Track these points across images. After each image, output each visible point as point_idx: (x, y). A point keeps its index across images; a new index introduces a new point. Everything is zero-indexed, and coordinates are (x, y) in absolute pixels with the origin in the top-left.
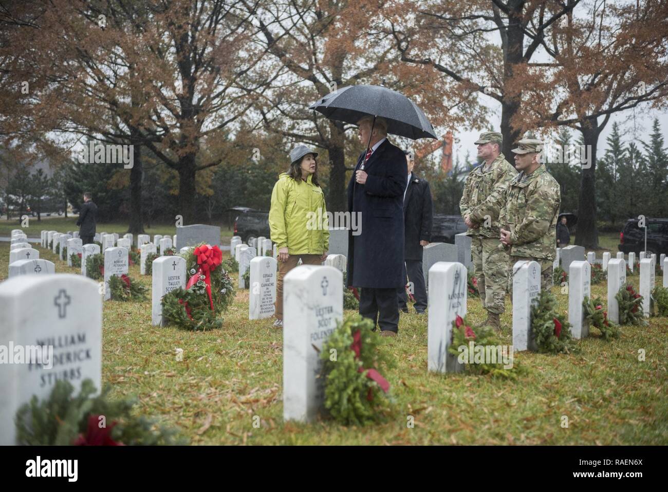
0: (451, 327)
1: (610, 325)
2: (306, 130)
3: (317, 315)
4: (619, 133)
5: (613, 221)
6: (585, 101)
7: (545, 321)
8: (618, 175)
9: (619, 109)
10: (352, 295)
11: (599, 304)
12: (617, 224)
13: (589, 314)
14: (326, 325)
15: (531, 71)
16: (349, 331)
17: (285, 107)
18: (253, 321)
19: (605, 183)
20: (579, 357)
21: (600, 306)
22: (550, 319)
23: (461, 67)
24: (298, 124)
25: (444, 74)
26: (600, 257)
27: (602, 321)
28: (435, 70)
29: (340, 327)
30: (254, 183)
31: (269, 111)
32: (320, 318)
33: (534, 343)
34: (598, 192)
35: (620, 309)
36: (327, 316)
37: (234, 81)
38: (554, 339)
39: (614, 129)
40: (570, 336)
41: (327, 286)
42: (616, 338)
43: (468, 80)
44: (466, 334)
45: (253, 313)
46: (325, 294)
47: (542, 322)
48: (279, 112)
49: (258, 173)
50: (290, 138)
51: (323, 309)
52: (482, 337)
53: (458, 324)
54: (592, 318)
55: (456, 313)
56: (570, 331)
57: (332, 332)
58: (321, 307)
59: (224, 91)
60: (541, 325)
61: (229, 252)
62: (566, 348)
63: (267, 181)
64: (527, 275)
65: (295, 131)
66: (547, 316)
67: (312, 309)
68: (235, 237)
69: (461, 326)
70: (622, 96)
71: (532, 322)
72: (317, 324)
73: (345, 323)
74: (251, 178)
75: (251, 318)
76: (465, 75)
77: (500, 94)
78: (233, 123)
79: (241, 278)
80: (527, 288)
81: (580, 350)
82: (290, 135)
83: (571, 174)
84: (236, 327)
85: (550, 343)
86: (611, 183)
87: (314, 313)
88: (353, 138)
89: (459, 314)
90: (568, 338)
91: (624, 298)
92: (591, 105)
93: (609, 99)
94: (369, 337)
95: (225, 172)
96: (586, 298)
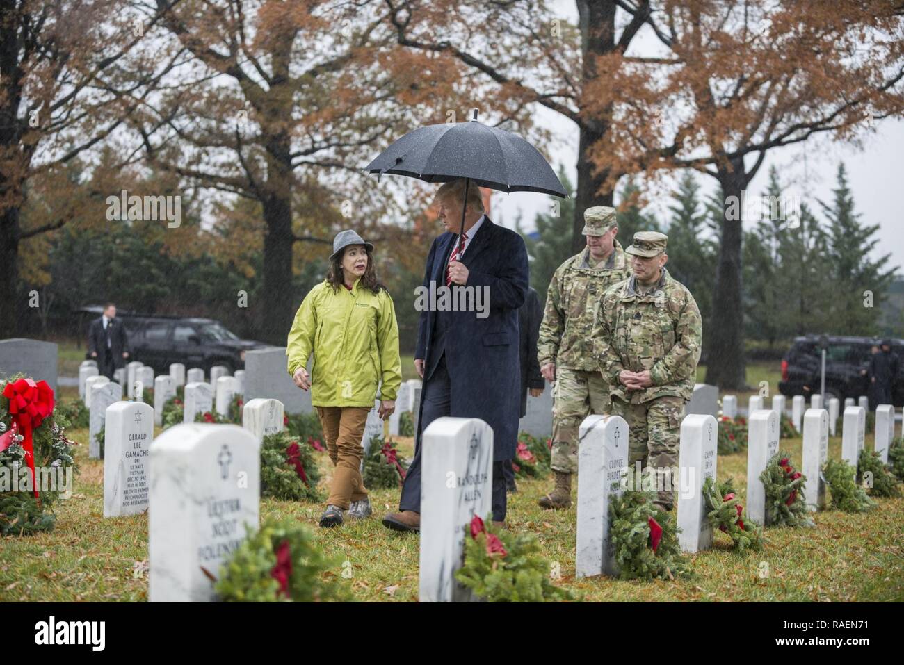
0: (461, 535)
1: (746, 528)
2: (223, 165)
3: (210, 515)
4: (781, 183)
5: (772, 340)
6: (722, 125)
7: (633, 523)
8: (780, 258)
9: (779, 142)
10: (294, 474)
11: (730, 492)
12: (779, 345)
13: (713, 509)
14: (227, 533)
15: (629, 69)
16: (268, 545)
17: (184, 123)
18: (110, 519)
19: (758, 272)
20: (688, 585)
21: (731, 495)
22: (641, 519)
23: (506, 59)
24: (207, 154)
25: (475, 69)
26: (746, 404)
27: (734, 521)
28: (457, 61)
29: (252, 536)
30: (125, 263)
31: (154, 131)
32: (216, 520)
33: (613, 562)
34: (747, 289)
35: (767, 498)
36: (229, 516)
37: (92, 76)
38: (648, 555)
39: (772, 178)
40: (676, 548)
41: (229, 462)
42: (757, 551)
43: (518, 83)
44: (488, 549)
45: (110, 506)
46: (225, 477)
47: (628, 525)
48: (173, 132)
49: (132, 244)
50: (192, 179)
51: (221, 504)
52: (518, 553)
53: (475, 531)
54: (717, 516)
55: (472, 511)
56: (677, 541)
57: (237, 545)
58: (218, 500)
59: (73, 95)
60: (626, 531)
61: (75, 390)
62: (668, 570)
63: (149, 258)
64: (603, 440)
65: (202, 168)
66: (637, 514)
67: (200, 503)
68: (86, 363)
69: (480, 535)
70: (785, 120)
71: (611, 524)
72: (210, 531)
73: (263, 529)
74: (121, 253)
75: (106, 514)
76: (513, 73)
77: (575, 109)
78: (88, 151)
79: (92, 439)
80: (603, 464)
81: (692, 572)
82: (190, 174)
83: (699, 254)
84: (79, 530)
85: (641, 562)
86: (767, 272)
87: (204, 510)
88: (308, 182)
89: (478, 513)
90: (673, 552)
91: (775, 480)
92: (732, 133)
93: (765, 126)
94: (306, 554)
95: (73, 241)
96: (708, 481)
